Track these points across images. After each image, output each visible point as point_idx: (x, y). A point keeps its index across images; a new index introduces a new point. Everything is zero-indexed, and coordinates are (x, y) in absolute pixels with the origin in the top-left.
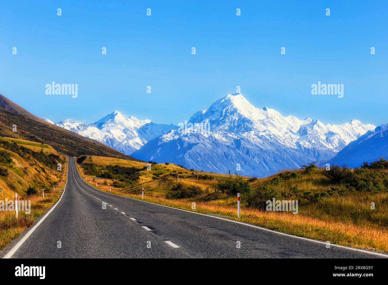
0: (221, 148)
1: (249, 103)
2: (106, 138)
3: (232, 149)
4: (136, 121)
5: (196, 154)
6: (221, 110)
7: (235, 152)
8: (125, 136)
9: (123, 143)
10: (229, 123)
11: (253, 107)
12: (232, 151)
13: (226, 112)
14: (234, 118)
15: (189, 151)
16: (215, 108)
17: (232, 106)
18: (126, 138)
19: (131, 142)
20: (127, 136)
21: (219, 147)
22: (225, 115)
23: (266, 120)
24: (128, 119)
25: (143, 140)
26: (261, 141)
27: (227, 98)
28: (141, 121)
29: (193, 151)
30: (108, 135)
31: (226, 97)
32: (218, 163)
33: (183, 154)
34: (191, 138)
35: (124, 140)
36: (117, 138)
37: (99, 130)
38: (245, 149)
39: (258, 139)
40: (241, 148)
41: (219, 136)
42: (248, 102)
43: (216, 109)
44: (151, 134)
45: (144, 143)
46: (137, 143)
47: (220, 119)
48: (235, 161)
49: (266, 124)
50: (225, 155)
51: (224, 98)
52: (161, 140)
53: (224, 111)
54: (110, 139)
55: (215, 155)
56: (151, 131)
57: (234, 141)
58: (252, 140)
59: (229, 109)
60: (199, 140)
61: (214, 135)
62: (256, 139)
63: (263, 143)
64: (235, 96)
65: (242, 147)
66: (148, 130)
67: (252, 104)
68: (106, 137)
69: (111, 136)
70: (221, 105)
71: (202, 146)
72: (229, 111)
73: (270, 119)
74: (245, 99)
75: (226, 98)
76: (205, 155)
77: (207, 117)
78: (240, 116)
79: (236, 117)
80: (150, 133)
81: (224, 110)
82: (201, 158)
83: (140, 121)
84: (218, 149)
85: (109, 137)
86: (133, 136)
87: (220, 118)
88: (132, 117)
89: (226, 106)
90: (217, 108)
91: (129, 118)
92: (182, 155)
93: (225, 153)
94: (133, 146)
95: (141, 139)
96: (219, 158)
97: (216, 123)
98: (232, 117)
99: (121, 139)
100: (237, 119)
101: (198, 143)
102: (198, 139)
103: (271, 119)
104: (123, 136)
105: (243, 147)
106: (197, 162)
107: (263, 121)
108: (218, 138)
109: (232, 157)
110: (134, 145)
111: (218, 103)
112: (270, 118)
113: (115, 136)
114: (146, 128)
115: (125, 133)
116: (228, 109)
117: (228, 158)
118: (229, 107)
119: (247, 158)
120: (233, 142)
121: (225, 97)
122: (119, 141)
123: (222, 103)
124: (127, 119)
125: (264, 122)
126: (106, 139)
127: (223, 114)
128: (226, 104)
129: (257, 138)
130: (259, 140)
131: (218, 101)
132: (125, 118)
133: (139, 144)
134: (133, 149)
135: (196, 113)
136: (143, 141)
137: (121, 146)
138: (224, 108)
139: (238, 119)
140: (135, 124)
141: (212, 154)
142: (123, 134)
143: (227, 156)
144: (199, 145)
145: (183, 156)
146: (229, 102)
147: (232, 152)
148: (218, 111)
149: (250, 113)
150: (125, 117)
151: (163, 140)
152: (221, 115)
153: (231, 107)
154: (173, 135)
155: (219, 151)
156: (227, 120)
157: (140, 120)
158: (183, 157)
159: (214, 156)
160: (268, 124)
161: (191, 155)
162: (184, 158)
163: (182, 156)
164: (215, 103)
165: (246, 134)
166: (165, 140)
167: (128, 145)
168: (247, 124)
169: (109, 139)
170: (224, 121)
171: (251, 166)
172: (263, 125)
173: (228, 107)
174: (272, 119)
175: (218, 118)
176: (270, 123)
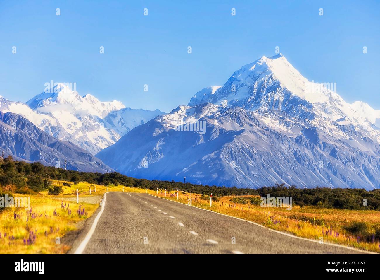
0: (287, 143)
1: (299, 73)
2: (45, 126)
3: (307, 147)
4: (94, 103)
5: (242, 152)
6: (249, 84)
7: (313, 153)
8: (79, 124)
9: (77, 137)
10: (267, 107)
11: (306, 80)
12: (306, 149)
13: (260, 87)
14: (276, 98)
15: (229, 146)
16: (239, 81)
17: (271, 76)
18: (82, 127)
19: (91, 136)
20: (83, 124)
21: (282, 141)
22: (257, 92)
23: (329, 104)
24: (81, 98)
25: (112, 132)
26: (345, 136)
27: (260, 62)
28: (105, 103)
29: (237, 146)
30: (48, 120)
31: (259, 60)
32: (288, 173)
33: (217, 152)
34: (224, 121)
35: (77, 130)
36: (65, 126)
37: (30, 110)
38: (328, 147)
39: (340, 131)
40: (320, 145)
41: (273, 121)
42: (296, 72)
43: (242, 82)
44: (122, 125)
45: (113, 139)
46: (102, 138)
47: (249, 100)
48: (318, 171)
49: (329, 111)
50: (295, 157)
51: (255, 62)
52: (160, 126)
53: (256, 86)
54: (52, 128)
55: (279, 154)
56: (122, 120)
57: (302, 131)
58: (329, 132)
59: (266, 81)
60: (242, 126)
61: (263, 119)
62: (336, 131)
63: (350, 139)
64: (274, 60)
65: (321, 143)
66: (116, 118)
67: (302, 75)
68: (45, 124)
69: (54, 123)
70: (249, 76)
71: (252, 136)
72: (266, 86)
73: (335, 102)
74: (290, 65)
75: (258, 63)
76: (261, 156)
77: (225, 96)
78: (287, 94)
79: (280, 95)
80: (120, 123)
81: (256, 83)
82: (254, 160)
83: (102, 103)
84: (281, 145)
85: (50, 124)
86: (93, 124)
87: (249, 97)
88: (88, 95)
89: (259, 76)
90: (242, 80)
91: (83, 97)
92: (214, 153)
93: (295, 154)
94: (93, 141)
95: (109, 130)
96: (289, 162)
97: (244, 106)
98: (272, 95)
99: (72, 128)
100: (282, 99)
101: (242, 131)
102: (239, 124)
103: (337, 102)
104: (75, 124)
105: (324, 143)
106: (248, 170)
107: (323, 105)
108: (271, 125)
109: (311, 162)
110: (95, 141)
111: (244, 71)
112: (336, 100)
113: (61, 123)
114: (113, 114)
115: (78, 119)
116: (262, 83)
117: (303, 164)
118: (265, 79)
119: (337, 164)
120: (301, 134)
121: (257, 61)
122: (68, 131)
123: (251, 72)
124: (79, 99)
125: (326, 107)
126: (44, 128)
127: (254, 91)
128: (258, 73)
129: (338, 130)
130: (341, 133)
131: (244, 69)
132: (77, 96)
133: (105, 140)
134: (95, 147)
135: (200, 92)
136: (112, 134)
137: (72, 141)
138: (255, 80)
139: (284, 100)
140: (93, 108)
141: (275, 154)
142: (76, 120)
143: (302, 160)
144: (245, 134)
145: (218, 155)
146: (264, 69)
147: (306, 151)
148: (245, 86)
149: (301, 91)
150: (75, 95)
151: (165, 125)
152: (251, 92)
153: (269, 79)
154: (183, 116)
155: (284, 148)
156: (263, 101)
157: (101, 101)
158: (218, 158)
159: (278, 158)
160: (333, 110)
161: (233, 153)
162: (220, 160)
163: (216, 154)
164: (239, 72)
165: (318, 121)
166: (169, 125)
167: (85, 140)
168: (303, 107)
169: (50, 127)
170: (257, 102)
171: (348, 182)
172: (324, 113)
173: (263, 79)
174: (339, 103)
175: (245, 97)
176: (336, 109)
